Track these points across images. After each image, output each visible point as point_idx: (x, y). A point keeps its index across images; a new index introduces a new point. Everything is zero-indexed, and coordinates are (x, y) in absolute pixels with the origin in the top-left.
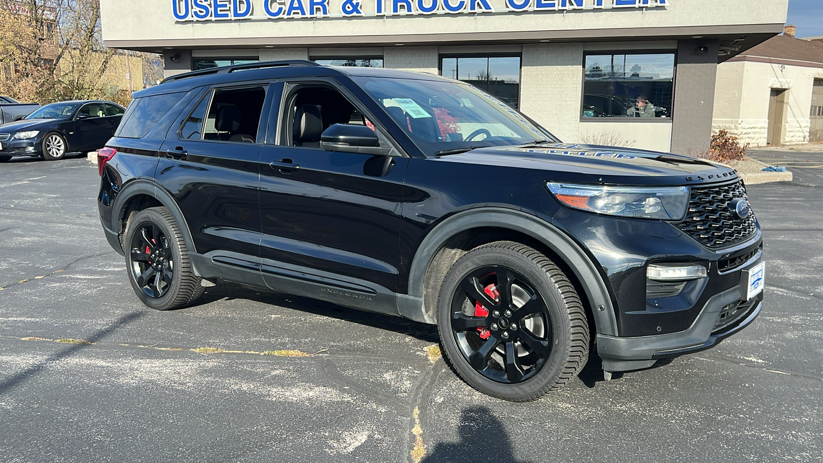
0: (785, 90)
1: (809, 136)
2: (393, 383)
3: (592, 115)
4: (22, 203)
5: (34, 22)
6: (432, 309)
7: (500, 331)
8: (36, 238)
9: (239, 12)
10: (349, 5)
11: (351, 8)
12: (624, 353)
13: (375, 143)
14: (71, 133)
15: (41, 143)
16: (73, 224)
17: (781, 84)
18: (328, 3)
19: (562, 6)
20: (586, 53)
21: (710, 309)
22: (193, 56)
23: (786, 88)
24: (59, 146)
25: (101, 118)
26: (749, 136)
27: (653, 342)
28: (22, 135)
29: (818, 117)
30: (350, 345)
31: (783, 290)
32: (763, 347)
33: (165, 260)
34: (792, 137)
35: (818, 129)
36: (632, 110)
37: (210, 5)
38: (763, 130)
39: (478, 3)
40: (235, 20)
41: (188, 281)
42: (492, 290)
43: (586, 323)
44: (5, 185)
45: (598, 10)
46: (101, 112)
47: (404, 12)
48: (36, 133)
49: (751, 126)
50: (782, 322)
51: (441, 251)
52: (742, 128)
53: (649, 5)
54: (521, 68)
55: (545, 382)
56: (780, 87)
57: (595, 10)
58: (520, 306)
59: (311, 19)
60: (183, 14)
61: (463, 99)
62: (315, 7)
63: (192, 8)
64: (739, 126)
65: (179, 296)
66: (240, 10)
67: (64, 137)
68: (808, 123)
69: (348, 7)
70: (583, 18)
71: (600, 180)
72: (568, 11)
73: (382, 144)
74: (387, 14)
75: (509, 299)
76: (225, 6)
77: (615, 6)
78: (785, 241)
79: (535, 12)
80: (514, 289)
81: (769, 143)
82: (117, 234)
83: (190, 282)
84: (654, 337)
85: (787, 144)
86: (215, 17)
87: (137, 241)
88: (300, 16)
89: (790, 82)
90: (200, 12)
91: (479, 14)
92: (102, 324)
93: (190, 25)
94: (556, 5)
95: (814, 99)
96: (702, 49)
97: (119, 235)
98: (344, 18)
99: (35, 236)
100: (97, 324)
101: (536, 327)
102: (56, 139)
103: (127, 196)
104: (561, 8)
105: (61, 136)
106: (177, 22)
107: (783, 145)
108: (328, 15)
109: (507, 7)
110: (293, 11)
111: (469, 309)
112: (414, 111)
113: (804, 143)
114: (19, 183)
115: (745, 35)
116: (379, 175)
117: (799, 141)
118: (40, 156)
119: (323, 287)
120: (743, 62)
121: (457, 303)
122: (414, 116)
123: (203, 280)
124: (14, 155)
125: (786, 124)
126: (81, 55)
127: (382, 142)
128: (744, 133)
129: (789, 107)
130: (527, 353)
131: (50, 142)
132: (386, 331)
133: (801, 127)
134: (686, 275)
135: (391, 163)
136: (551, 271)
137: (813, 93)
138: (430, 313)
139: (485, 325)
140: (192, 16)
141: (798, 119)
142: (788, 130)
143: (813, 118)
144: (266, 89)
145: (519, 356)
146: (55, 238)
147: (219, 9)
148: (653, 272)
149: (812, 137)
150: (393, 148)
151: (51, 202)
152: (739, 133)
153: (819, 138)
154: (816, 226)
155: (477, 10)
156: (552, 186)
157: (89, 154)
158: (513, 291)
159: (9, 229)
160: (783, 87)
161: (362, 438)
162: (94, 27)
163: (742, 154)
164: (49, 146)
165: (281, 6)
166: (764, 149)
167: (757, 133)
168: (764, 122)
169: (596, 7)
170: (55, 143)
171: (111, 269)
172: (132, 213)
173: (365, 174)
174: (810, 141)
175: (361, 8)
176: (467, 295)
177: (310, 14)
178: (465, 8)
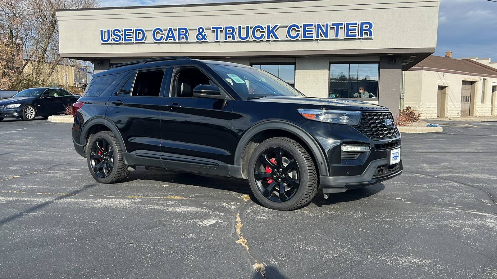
0: (446, 87)
1: (461, 113)
2: (227, 206)
3: (335, 96)
4: (14, 141)
5: (11, 44)
6: (245, 172)
7: (277, 178)
8: (28, 157)
9: (138, 38)
10: (200, 35)
11: (201, 37)
12: (332, 184)
13: (219, 94)
14: (39, 105)
15: (22, 111)
16: (46, 151)
17: (444, 84)
18: (188, 34)
19: (317, 37)
20: (330, 63)
21: (372, 166)
22: (111, 63)
23: (446, 85)
24: (32, 113)
25: (56, 97)
26: (427, 112)
27: (345, 179)
28: (11, 106)
29: (466, 102)
30: (205, 195)
31: (423, 175)
32: (405, 195)
33: (109, 158)
34: (451, 113)
35: (466, 109)
36: (356, 94)
37: (122, 34)
38: (434, 109)
39: (271, 35)
40: (136, 43)
41: (121, 168)
42: (273, 160)
43: (316, 172)
44: (3, 133)
45: (336, 40)
46: (56, 94)
47: (231, 40)
48: (19, 105)
49: (428, 107)
50: (418, 186)
51: (250, 143)
52: (422, 108)
53: (363, 37)
54: (295, 71)
55: (297, 199)
56: (443, 85)
57: (334, 40)
58: (285, 166)
59: (179, 42)
60: (106, 39)
61: (261, 78)
62: (181, 36)
63: (112, 36)
64: (421, 106)
65: (116, 175)
66: (139, 38)
67: (35, 107)
68: (460, 105)
69: (200, 37)
70: (328, 44)
71: (321, 107)
72: (320, 40)
73: (222, 94)
74: (221, 40)
75: (281, 163)
76: (131, 35)
77: (345, 38)
78: (431, 157)
79: (302, 40)
80: (284, 159)
81: (438, 117)
82: (83, 146)
83: (122, 168)
84: (345, 177)
85: (448, 117)
86: (124, 41)
87: (94, 149)
88: (173, 41)
89: (449, 82)
90: (116, 38)
91: (272, 41)
92: (77, 188)
93: (110, 45)
94: (314, 37)
95: (463, 92)
96: (393, 61)
97: (84, 146)
98: (197, 42)
99: (27, 156)
100: (74, 188)
101: (294, 176)
102: (30, 108)
103: (89, 126)
104: (316, 38)
105: (33, 107)
106: (103, 44)
107: (446, 118)
108: (188, 41)
109: (287, 37)
110: (169, 38)
111: (263, 169)
112: (237, 80)
113: (458, 117)
114: (11, 132)
115: (416, 54)
116: (221, 109)
117: (455, 116)
118: (22, 117)
119: (193, 165)
120: (422, 71)
121: (257, 167)
122: (237, 82)
123: (129, 167)
124: (6, 117)
125: (447, 106)
126: (39, 64)
127: (222, 93)
128: (423, 110)
129: (448, 97)
130: (290, 189)
131: (27, 110)
132: (223, 190)
133: (456, 108)
134: (360, 150)
135: (226, 103)
136: (299, 148)
137: (462, 89)
138: (245, 173)
139: (270, 176)
140: (112, 41)
141: (454, 103)
142: (449, 109)
143: (463, 103)
144: (164, 71)
145: (286, 190)
146: (38, 157)
147: (127, 37)
148: (345, 148)
149: (462, 114)
150: (227, 96)
151: (31, 141)
152: (421, 111)
153: (467, 115)
154: (448, 151)
155: (271, 39)
156: (300, 110)
157: (49, 117)
158: (283, 160)
159: (11, 153)
160: (445, 85)
161: (213, 222)
162: (47, 48)
163: (418, 119)
164: (26, 112)
165: (162, 36)
166: (435, 119)
167: (431, 110)
168: (435, 105)
169: (335, 38)
170: (30, 111)
171: (74, 169)
172: (91, 135)
173: (214, 108)
174: (462, 116)
175: (207, 37)
176: (262, 162)
177: (178, 40)
178: (264, 38)
